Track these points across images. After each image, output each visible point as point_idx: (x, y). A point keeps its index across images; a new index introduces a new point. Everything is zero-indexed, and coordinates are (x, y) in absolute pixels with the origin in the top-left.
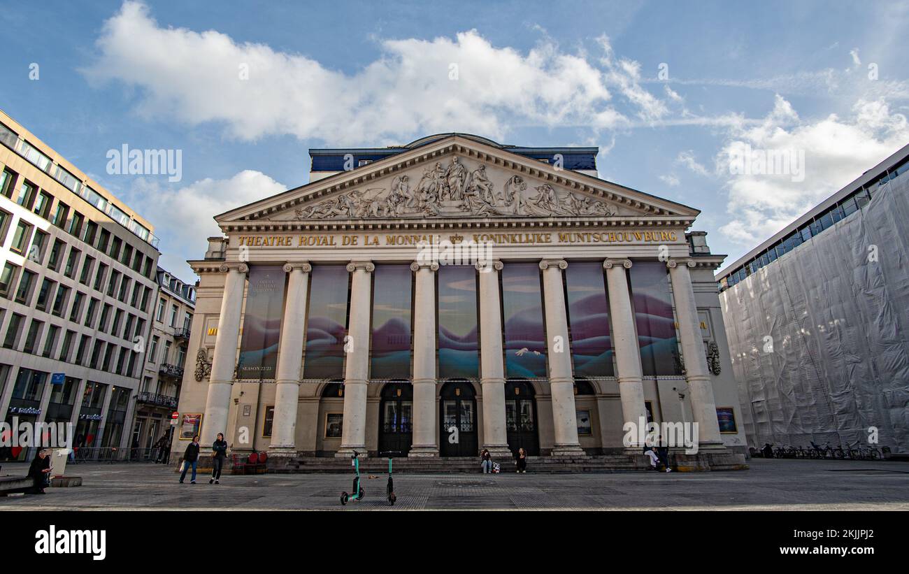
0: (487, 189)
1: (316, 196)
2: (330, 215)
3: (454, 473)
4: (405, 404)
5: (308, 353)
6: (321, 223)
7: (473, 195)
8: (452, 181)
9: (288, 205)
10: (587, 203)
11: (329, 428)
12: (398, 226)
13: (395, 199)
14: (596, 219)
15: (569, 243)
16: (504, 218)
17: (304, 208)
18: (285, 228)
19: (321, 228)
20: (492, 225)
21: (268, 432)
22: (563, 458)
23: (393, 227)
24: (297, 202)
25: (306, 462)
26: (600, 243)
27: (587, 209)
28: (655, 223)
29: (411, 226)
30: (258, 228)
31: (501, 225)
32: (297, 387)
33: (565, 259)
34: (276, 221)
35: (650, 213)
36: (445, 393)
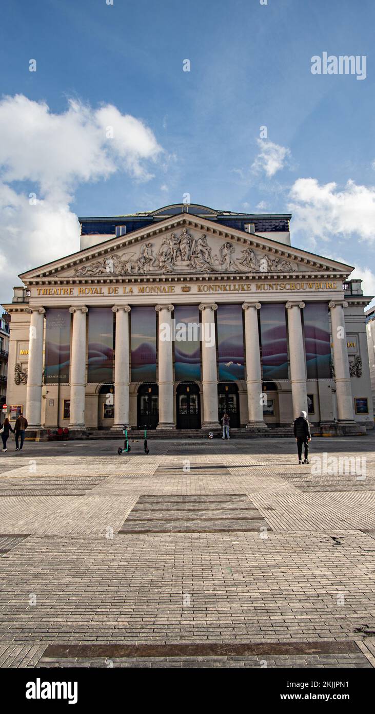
0: (207, 252)
1: (87, 259)
2: (98, 273)
3: (185, 438)
4: (154, 397)
5: (89, 366)
6: (93, 279)
7: (197, 257)
8: (182, 247)
9: (69, 266)
10: (277, 262)
11: (105, 412)
12: (145, 280)
13: (143, 260)
14: (282, 274)
15: (263, 291)
16: (219, 274)
17: (79, 268)
18: (68, 282)
19: (93, 282)
20: (210, 279)
21: (67, 415)
22: (253, 429)
23: (142, 281)
24: (75, 263)
25: (93, 433)
26: (285, 290)
27: (276, 266)
28: (322, 276)
29: (154, 280)
30: (50, 283)
31: (216, 279)
32: (83, 388)
33: (260, 302)
34: (62, 277)
35: (320, 269)
36: (179, 390)
